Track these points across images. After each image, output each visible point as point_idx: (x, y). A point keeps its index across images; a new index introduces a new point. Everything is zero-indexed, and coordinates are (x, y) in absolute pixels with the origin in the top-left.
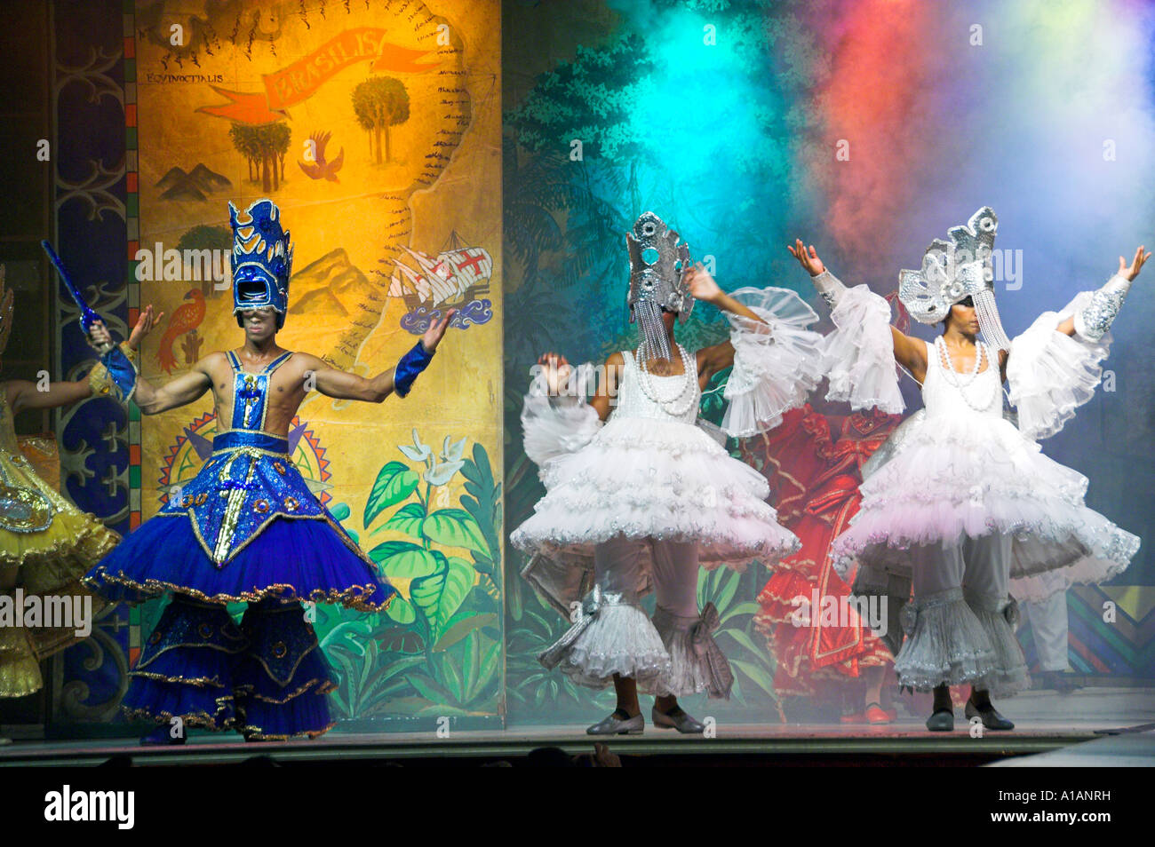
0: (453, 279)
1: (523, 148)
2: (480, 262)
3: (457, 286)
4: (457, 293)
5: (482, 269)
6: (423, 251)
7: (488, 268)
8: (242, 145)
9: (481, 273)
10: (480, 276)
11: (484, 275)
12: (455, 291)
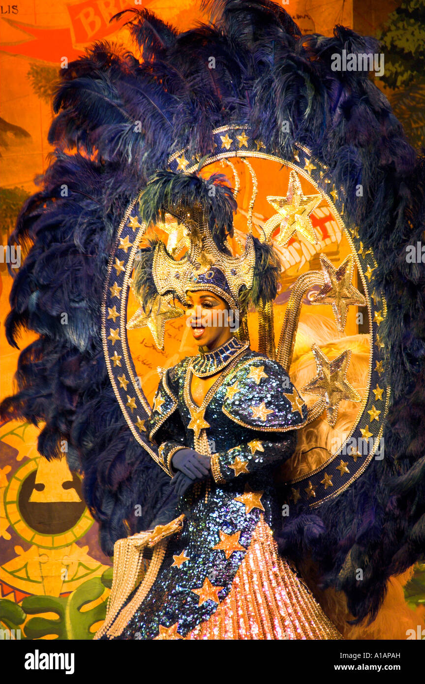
0: (296, 244)
1: (383, 83)
2: (327, 224)
3: (300, 253)
4: (300, 262)
5: (330, 231)
6: (259, 213)
7: (337, 230)
8: (42, 89)
9: (329, 237)
10: (328, 241)
11: (334, 239)
12: (298, 259)
